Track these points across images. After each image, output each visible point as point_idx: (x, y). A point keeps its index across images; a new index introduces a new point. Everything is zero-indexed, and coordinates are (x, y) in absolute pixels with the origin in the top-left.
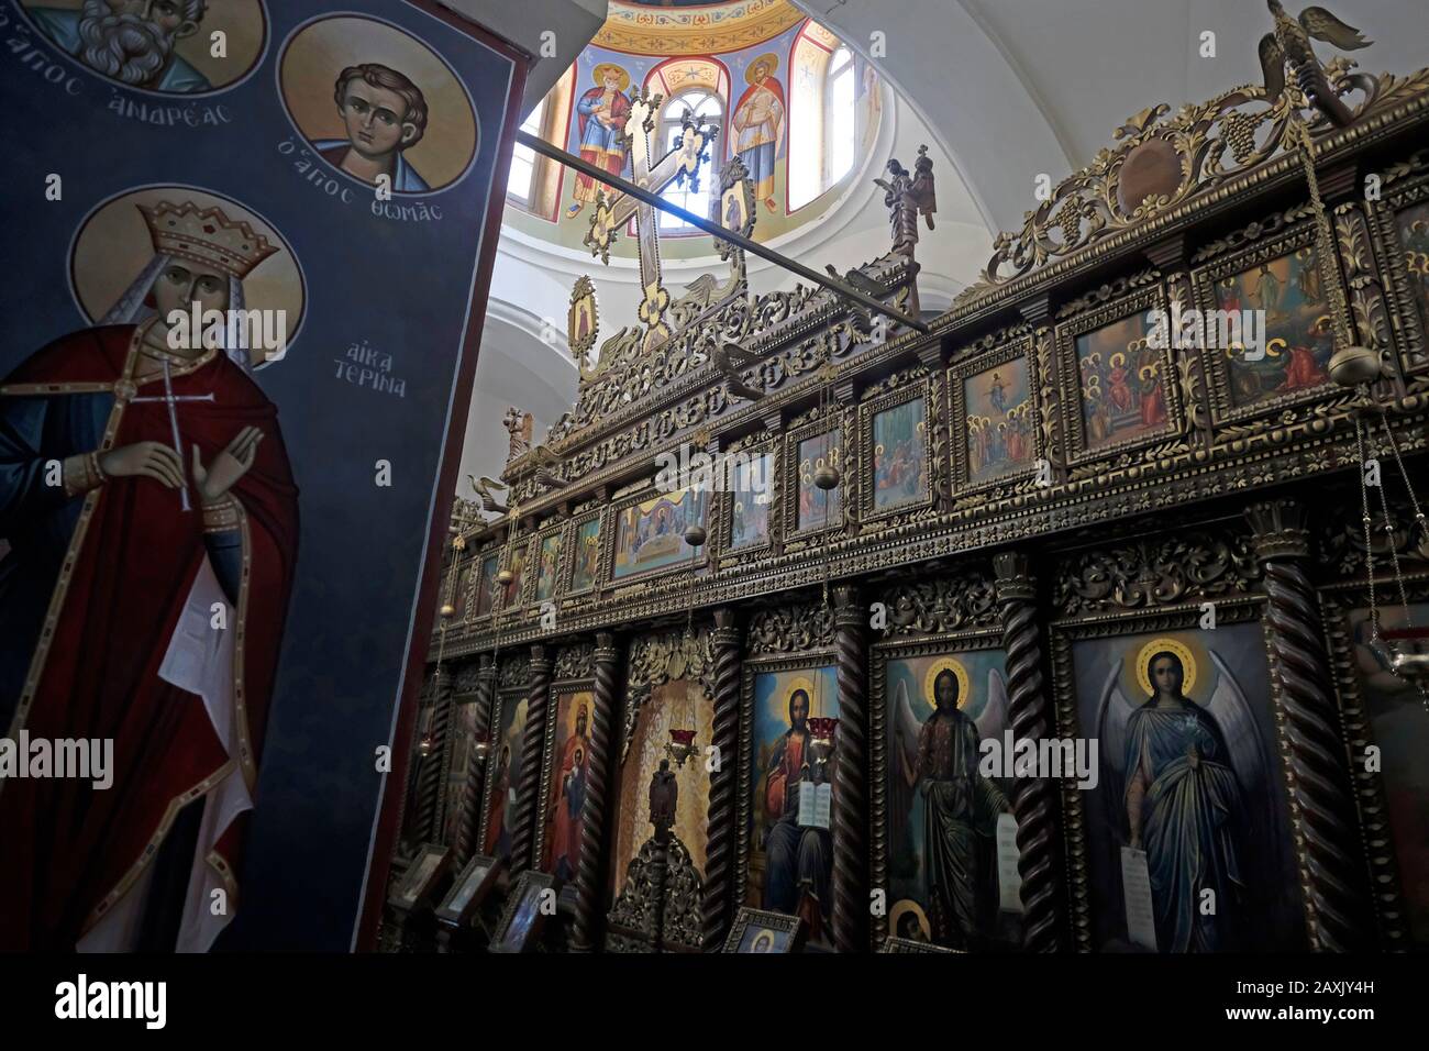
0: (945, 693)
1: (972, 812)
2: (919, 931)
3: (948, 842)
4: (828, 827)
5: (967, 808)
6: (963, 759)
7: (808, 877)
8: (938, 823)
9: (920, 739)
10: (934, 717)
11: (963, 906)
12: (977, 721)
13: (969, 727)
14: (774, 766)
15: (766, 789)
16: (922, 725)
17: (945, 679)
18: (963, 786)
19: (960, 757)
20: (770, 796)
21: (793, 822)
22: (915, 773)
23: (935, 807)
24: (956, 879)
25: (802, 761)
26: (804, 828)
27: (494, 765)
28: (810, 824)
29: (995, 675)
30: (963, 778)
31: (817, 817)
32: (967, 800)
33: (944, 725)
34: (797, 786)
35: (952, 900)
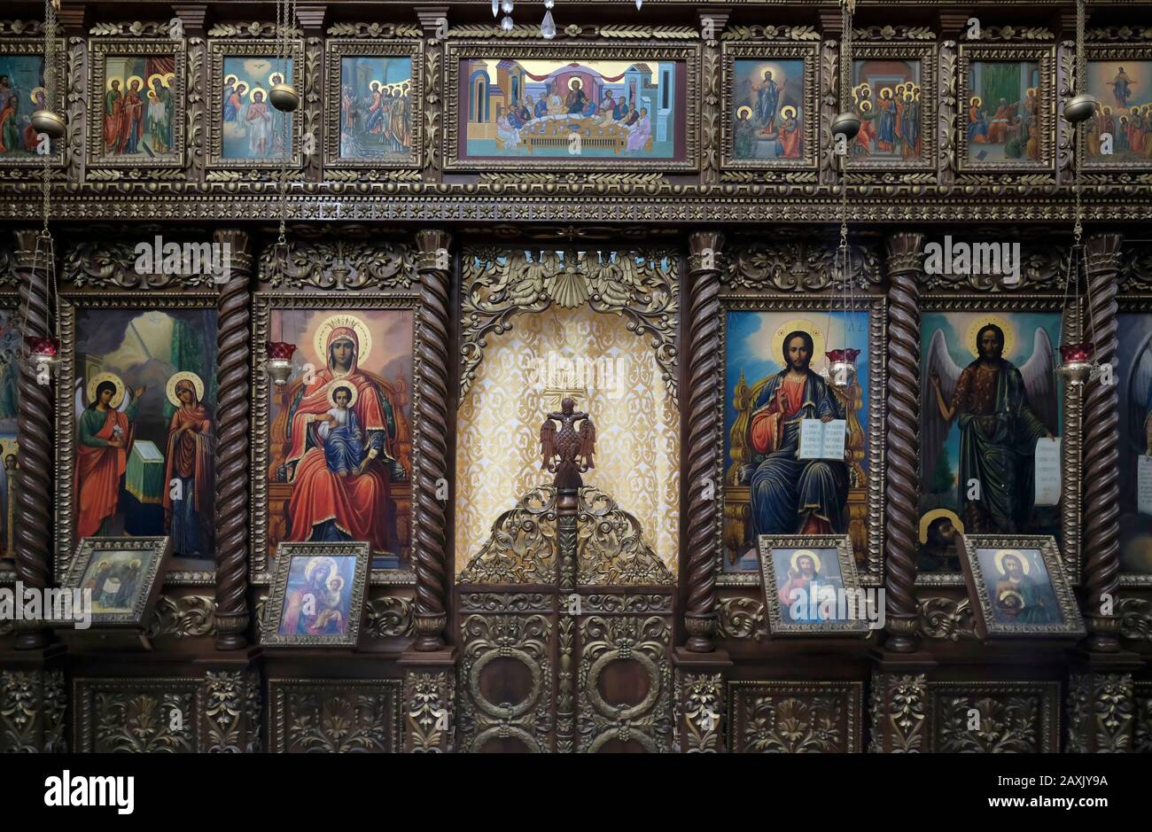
0: (989, 344)
1: (1012, 438)
2: (952, 530)
3: (986, 462)
4: (842, 458)
5: (1008, 436)
6: (1006, 398)
7: (816, 503)
8: (975, 447)
9: (959, 382)
10: (976, 364)
11: (998, 507)
12: (1020, 369)
13: (1013, 373)
14: (760, 405)
15: (749, 427)
16: (961, 370)
17: (989, 333)
18: (1005, 419)
19: (1002, 396)
20: (755, 434)
21: (791, 456)
22: (952, 409)
23: (974, 435)
24: (993, 489)
25: (803, 400)
26: (806, 461)
27: (75, 406)
28: (817, 457)
29: (1041, 333)
30: (1006, 412)
31: (826, 450)
32: (1009, 429)
33: (987, 370)
34: (798, 423)
35: (988, 504)
